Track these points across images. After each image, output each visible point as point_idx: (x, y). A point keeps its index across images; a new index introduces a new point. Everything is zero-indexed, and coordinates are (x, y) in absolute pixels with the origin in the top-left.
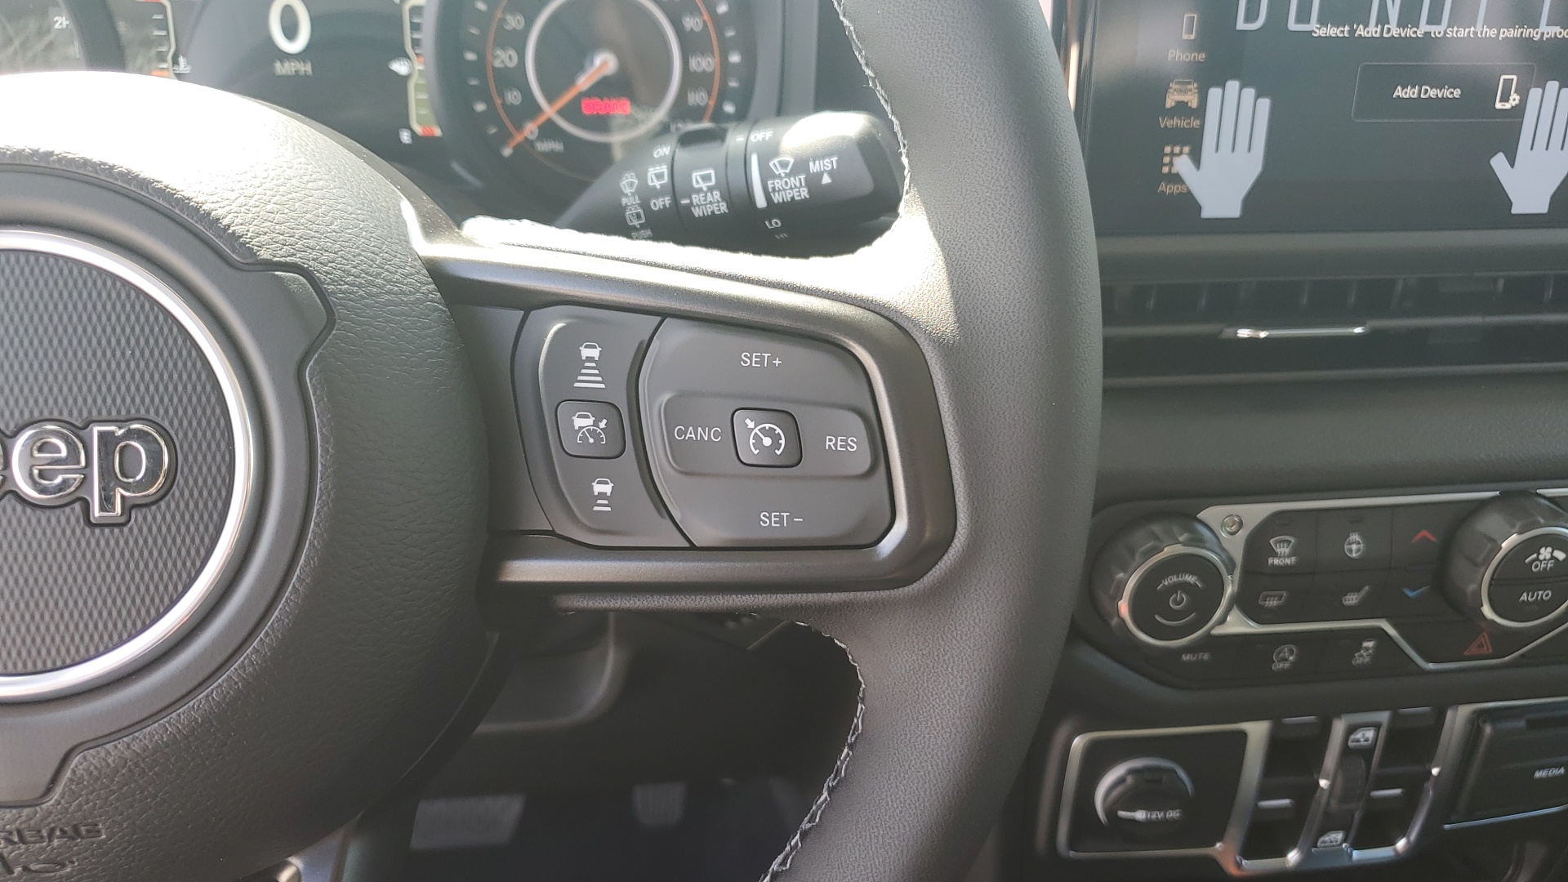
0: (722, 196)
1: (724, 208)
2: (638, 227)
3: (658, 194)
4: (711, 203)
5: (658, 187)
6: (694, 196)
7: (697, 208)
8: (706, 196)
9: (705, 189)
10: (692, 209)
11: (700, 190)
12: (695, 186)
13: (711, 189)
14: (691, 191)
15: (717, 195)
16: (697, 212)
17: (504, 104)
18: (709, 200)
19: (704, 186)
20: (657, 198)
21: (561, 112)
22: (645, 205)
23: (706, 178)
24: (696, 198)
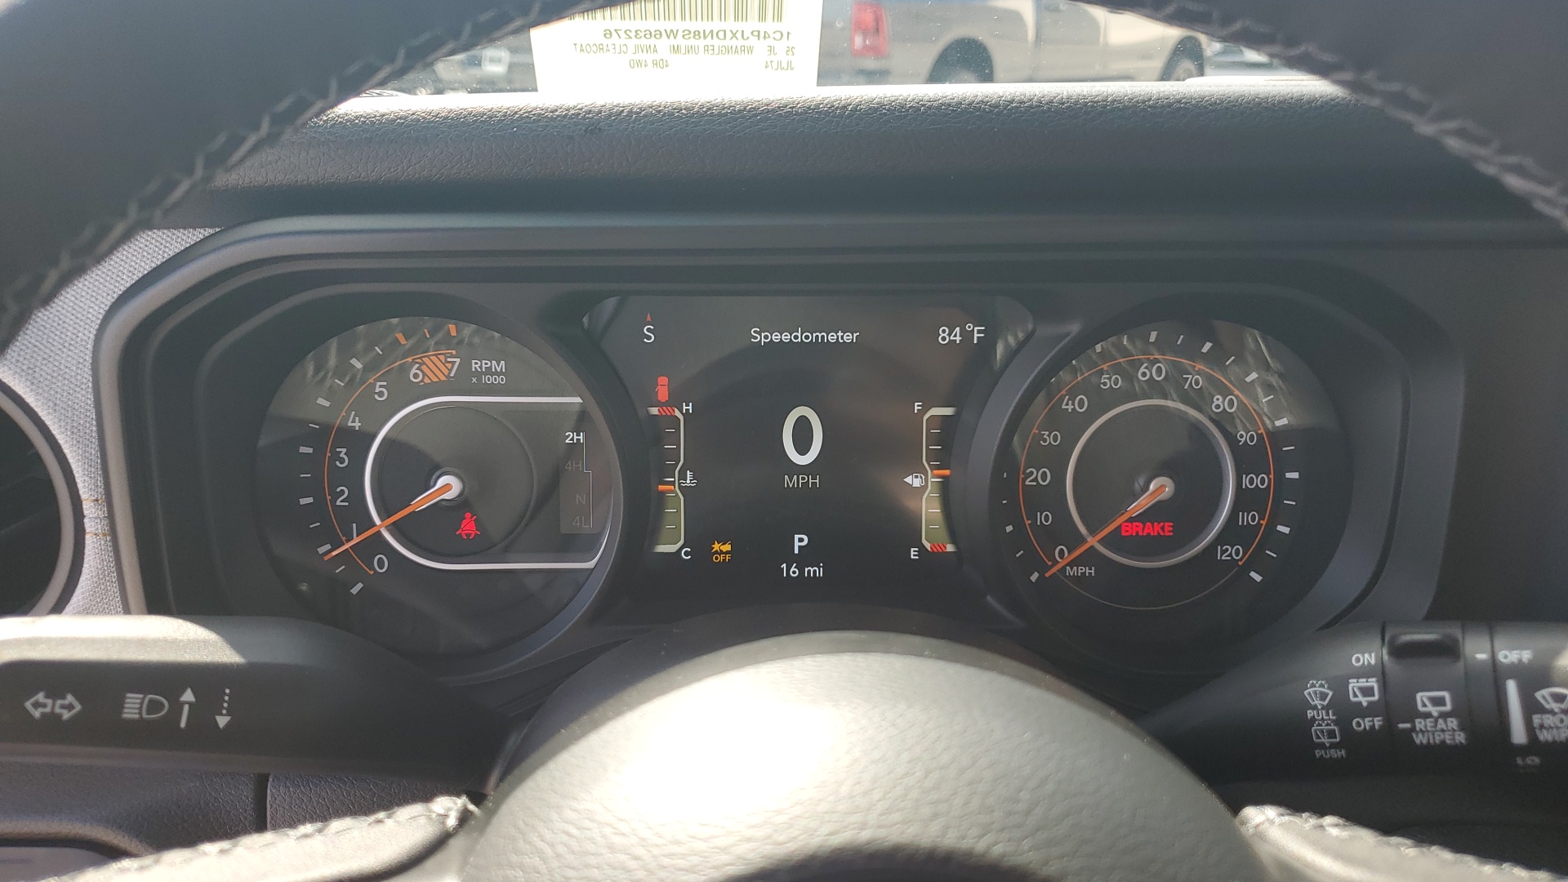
0: (1459, 725)
1: (1461, 738)
2: (1328, 745)
3: (1364, 712)
4: (1443, 731)
5: (1365, 704)
6: (1417, 721)
7: (1420, 735)
8: (1436, 721)
9: (1435, 714)
10: (1414, 735)
11: (1428, 715)
12: (1421, 708)
13: (1444, 716)
14: (1413, 714)
15: (1453, 723)
16: (1419, 739)
17: (1033, 525)
18: (1439, 727)
19: (1435, 711)
20: (1363, 718)
21: (1101, 541)
22: (1343, 721)
23: (1438, 702)
24: (1420, 724)
